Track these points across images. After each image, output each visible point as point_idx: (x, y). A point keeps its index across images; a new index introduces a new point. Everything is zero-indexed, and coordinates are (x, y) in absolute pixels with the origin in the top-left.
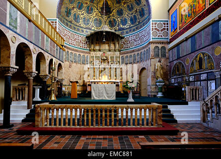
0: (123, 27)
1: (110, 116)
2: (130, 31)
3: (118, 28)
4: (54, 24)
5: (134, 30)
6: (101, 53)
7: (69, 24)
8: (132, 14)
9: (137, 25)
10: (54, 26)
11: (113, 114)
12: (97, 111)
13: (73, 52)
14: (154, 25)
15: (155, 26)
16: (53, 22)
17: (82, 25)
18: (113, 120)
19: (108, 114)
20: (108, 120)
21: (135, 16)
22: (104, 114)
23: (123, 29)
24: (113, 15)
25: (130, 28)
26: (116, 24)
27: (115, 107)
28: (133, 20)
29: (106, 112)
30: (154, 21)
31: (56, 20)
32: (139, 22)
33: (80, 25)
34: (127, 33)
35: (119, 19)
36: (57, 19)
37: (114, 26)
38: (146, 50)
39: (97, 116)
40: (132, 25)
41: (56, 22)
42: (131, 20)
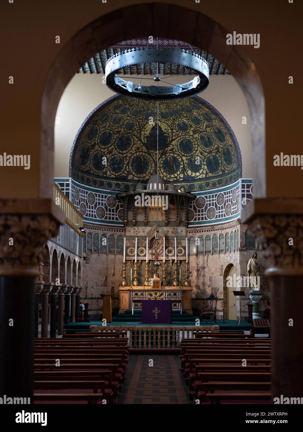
0: (194, 175)
1: (166, 338)
2: (207, 185)
3: (182, 176)
4: (65, 188)
5: (214, 186)
6: (148, 229)
7: (86, 176)
8: (210, 152)
9: (219, 176)
10: (65, 191)
11: (169, 335)
12: (152, 333)
13: (92, 231)
14: (246, 189)
15: (248, 191)
16: (62, 185)
17: (108, 173)
18: (169, 342)
19: (164, 336)
20: (164, 343)
21: (215, 157)
22: (159, 335)
23: (193, 179)
24: (172, 150)
25: (206, 178)
26: (178, 167)
27: (171, 329)
28: (213, 165)
29: (161, 333)
30: (246, 181)
31: (68, 180)
32: (223, 171)
33: (106, 173)
34: (201, 188)
35: (184, 158)
36: (70, 179)
37: (175, 172)
38: (234, 231)
39: (152, 338)
40: (210, 175)
41: (68, 185)
42: (209, 164)
